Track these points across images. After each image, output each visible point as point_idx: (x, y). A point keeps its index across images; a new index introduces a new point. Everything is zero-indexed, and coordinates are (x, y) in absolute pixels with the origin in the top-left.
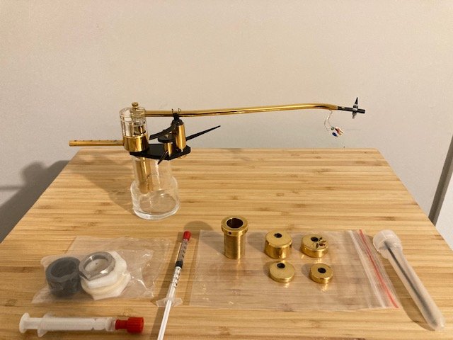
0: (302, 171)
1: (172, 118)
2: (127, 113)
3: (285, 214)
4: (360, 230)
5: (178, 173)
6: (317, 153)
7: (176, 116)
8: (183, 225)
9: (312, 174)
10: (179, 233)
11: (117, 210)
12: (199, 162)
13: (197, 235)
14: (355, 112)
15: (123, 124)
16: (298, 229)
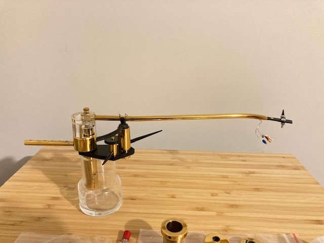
0: (232, 172)
1: (119, 122)
2: (79, 117)
3: (220, 214)
4: (294, 234)
5: (123, 170)
6: (243, 156)
7: (123, 120)
8: (124, 223)
9: (240, 176)
10: (120, 232)
11: (65, 205)
12: (142, 161)
13: (137, 234)
14: (283, 122)
15: (74, 127)
16: (233, 230)
